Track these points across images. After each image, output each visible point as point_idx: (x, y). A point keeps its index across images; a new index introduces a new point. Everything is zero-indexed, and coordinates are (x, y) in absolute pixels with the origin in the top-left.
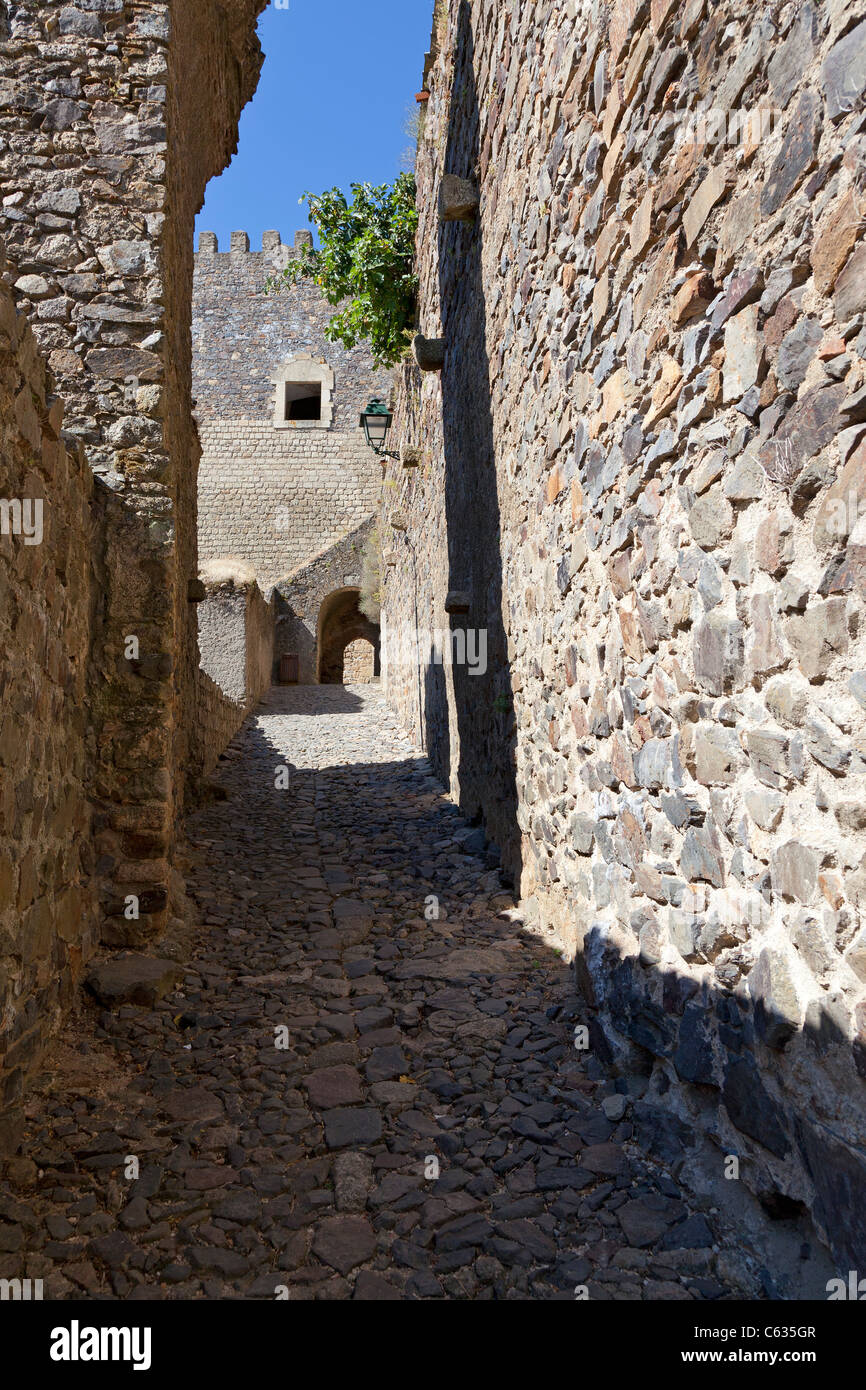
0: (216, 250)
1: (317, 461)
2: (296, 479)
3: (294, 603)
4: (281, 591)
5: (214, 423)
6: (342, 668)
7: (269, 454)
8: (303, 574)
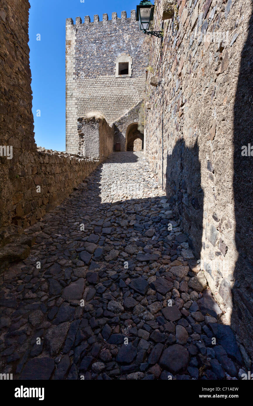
0: (99, 21)
1: (127, 87)
2: (121, 93)
3: (119, 128)
4: (116, 124)
5: (99, 77)
6: (133, 147)
7: (114, 86)
8: (122, 119)
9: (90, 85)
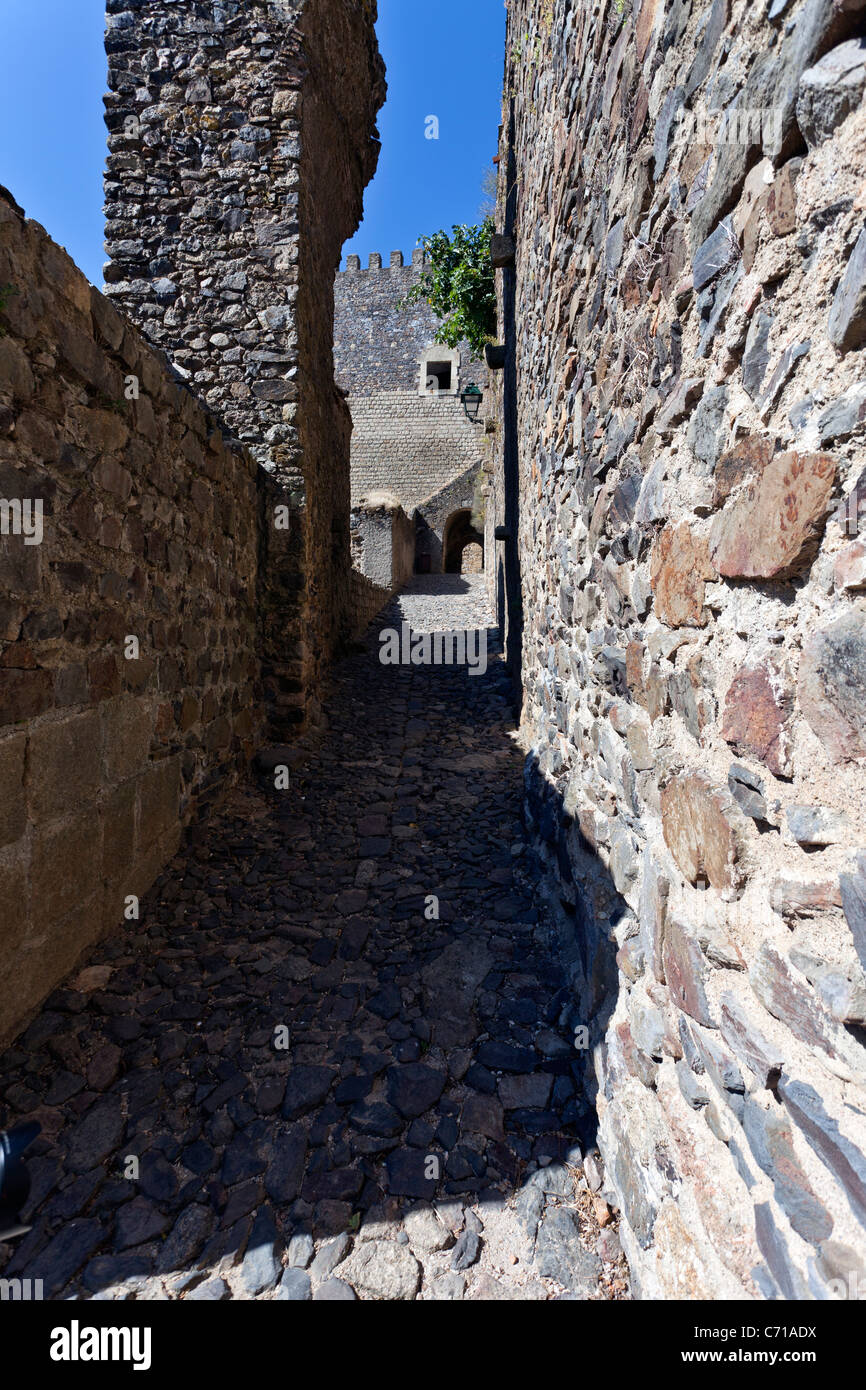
0: (380, 266)
1: (448, 419)
2: (433, 432)
3: (428, 519)
4: (420, 511)
5: (379, 394)
6: (460, 562)
7: (416, 415)
8: (435, 499)
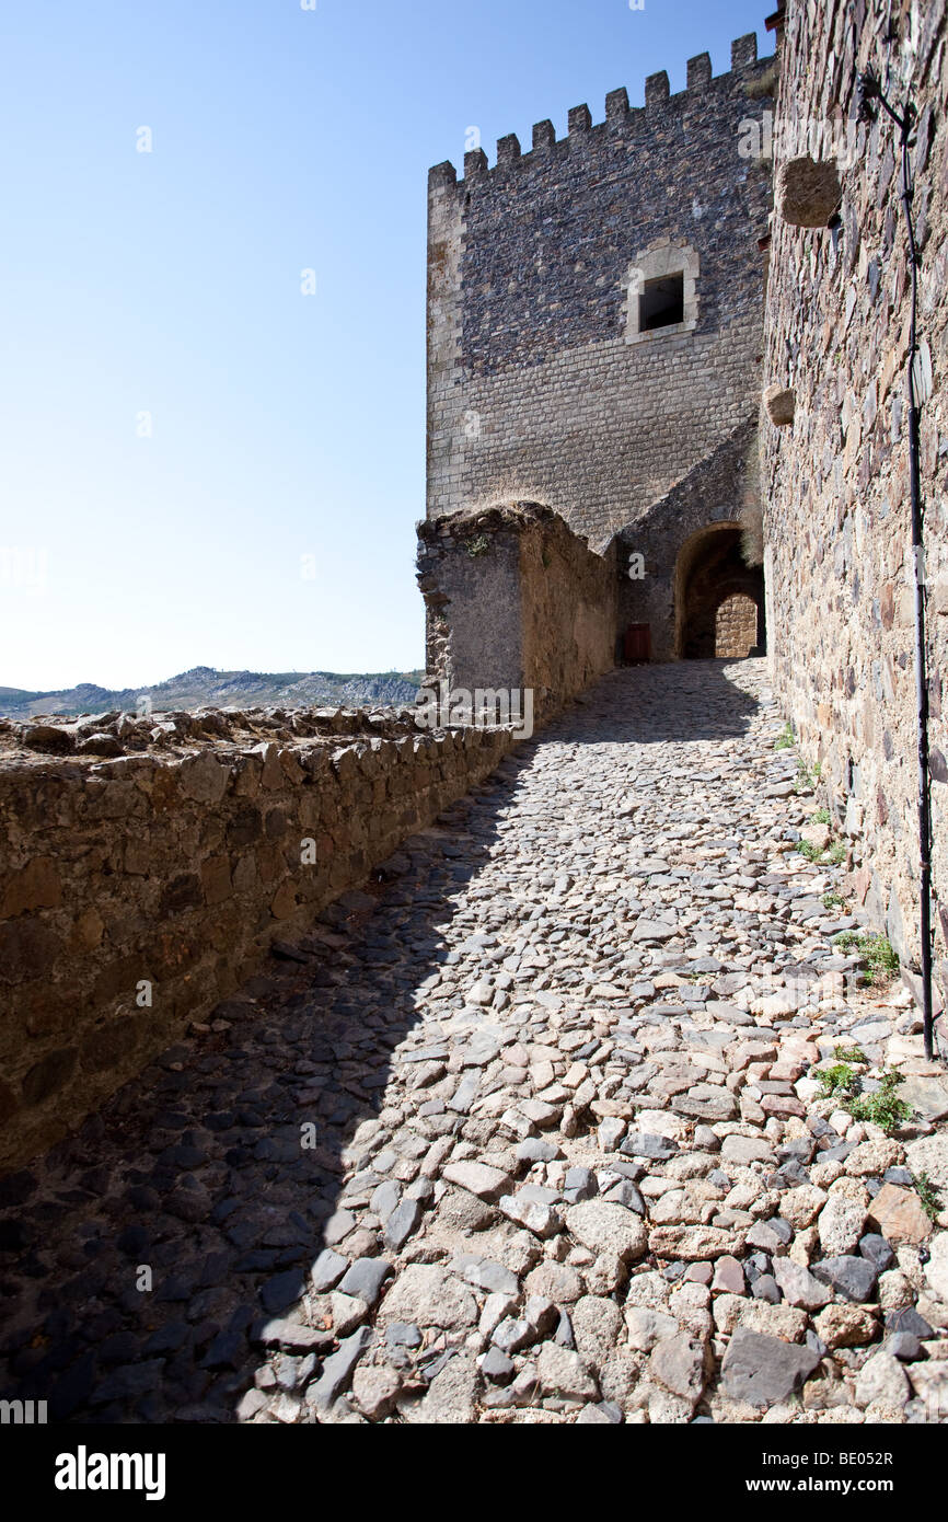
2: (655, 405)
4: (626, 538)
6: (713, 637)
7: (622, 380)
8: (655, 513)
9: (520, 394)
